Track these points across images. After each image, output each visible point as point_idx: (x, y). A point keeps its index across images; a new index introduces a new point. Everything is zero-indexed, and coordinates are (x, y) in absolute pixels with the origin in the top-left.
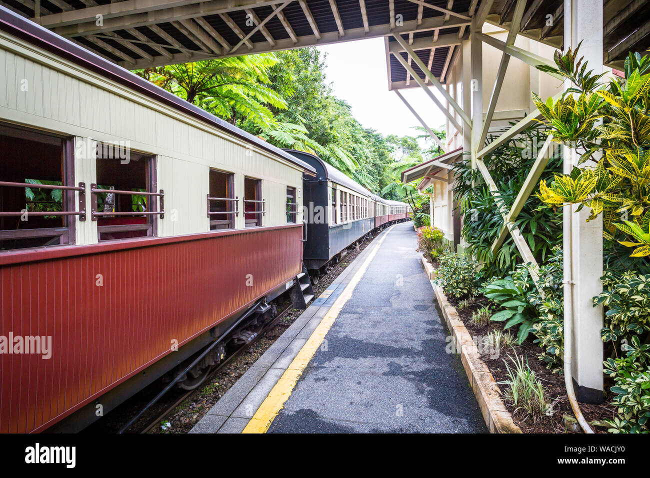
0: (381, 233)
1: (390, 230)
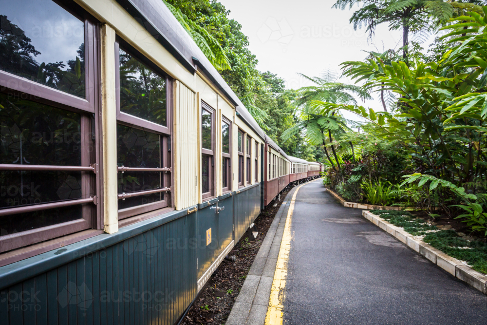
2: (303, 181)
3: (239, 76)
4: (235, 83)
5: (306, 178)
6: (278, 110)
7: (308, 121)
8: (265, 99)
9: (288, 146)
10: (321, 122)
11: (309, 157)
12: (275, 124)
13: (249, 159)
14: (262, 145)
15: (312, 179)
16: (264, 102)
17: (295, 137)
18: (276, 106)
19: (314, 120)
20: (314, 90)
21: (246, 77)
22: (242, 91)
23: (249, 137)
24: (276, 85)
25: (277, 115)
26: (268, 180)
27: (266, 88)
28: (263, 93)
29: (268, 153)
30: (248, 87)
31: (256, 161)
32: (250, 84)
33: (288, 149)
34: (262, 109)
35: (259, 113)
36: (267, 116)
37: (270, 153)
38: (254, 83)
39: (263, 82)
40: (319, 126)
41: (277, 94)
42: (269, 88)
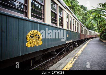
0: (85, 43)
1: (90, 41)
2: (94, 38)
3: (73, 7)
4: (72, 9)
5: (95, 37)
6: (85, 16)
7: (93, 19)
8: (81, 13)
9: (89, 27)
10: (96, 19)
11: (96, 31)
12: (85, 20)
13: (75, 26)
14: (79, 24)
15: (97, 38)
16: (81, 14)
17: (91, 25)
18: (85, 15)
19: (94, 18)
20: (94, 10)
21: (75, 7)
22: (74, 11)
23: (75, 21)
24: (85, 9)
25: (85, 18)
26: (81, 33)
27: (82, 10)
28: (80, 11)
29: (81, 26)
30: (76, 10)
31: (77, 27)
32: (76, 9)
33: (89, 28)
34: (80, 16)
35: (79, 17)
36: (82, 18)
37: (81, 27)
38: (78, 8)
39: (80, 8)
40: (96, 20)
41: (85, 11)
42: (83, 10)
